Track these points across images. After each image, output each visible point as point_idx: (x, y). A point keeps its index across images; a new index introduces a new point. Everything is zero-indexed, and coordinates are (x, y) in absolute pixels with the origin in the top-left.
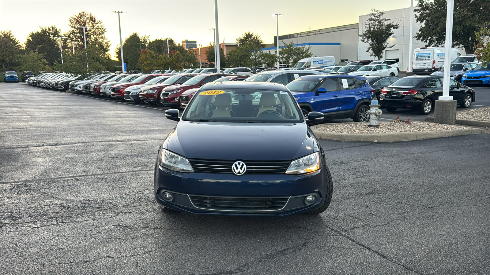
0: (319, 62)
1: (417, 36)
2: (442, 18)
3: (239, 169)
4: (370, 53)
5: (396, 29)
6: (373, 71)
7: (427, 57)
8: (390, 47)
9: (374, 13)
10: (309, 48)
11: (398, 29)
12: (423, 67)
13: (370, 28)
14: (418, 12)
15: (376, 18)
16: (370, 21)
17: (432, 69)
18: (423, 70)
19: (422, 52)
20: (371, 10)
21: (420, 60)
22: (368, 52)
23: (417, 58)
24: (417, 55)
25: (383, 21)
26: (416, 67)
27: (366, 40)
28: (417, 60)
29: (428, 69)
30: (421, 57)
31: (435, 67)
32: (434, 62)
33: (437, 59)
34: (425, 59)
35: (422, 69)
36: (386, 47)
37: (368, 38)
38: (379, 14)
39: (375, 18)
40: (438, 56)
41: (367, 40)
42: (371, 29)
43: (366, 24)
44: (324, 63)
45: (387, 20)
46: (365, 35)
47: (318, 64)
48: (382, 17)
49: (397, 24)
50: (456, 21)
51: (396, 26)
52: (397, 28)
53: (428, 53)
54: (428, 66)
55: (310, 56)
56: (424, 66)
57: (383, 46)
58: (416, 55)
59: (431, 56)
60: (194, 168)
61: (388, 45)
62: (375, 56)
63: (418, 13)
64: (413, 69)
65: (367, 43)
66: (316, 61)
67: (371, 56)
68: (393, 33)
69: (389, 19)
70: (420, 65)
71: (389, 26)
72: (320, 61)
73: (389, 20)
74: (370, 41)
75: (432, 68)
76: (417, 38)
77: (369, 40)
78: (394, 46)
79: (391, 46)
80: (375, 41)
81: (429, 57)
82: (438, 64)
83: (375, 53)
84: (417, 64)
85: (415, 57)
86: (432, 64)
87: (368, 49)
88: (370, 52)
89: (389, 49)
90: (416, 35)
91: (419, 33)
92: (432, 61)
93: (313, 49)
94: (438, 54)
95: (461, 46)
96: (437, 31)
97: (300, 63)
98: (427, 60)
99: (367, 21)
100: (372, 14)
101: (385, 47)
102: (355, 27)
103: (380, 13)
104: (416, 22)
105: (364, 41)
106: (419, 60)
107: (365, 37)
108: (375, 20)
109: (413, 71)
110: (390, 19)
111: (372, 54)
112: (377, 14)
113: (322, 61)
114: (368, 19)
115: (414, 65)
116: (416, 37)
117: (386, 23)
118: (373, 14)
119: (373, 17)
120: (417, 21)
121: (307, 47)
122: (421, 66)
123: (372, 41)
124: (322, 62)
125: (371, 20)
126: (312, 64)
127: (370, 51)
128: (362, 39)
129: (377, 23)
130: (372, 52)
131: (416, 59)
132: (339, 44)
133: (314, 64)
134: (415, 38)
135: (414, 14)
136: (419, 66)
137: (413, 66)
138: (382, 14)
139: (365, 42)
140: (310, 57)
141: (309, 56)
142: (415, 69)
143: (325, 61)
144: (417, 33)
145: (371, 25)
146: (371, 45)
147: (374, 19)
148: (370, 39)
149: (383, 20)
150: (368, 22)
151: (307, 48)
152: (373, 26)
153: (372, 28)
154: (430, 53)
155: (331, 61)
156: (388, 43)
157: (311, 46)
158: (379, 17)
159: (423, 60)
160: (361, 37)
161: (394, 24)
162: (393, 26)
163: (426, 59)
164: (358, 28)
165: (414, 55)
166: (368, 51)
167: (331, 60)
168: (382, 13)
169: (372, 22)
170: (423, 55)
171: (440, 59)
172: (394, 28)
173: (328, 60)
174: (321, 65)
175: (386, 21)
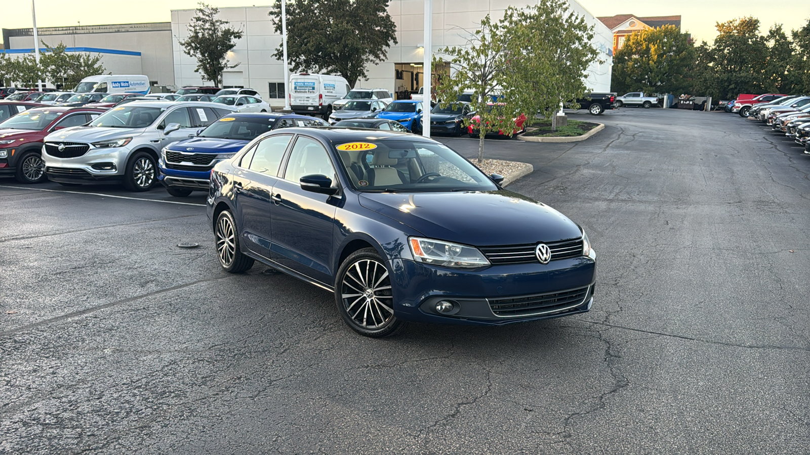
0: (122, 84)
1: (278, 54)
2: (313, 30)
3: (545, 255)
4: (200, 75)
5: (237, 39)
6: (236, 105)
7: (310, 88)
8: (231, 67)
9: (202, 8)
10: (98, 57)
11: (240, 39)
12: (305, 103)
13: (197, 33)
14: (276, 15)
15: (206, 16)
16: (197, 21)
17: (318, 107)
18: (305, 108)
19: (303, 81)
20: (198, 3)
21: (301, 92)
22: (197, 73)
23: (295, 88)
24: (295, 84)
25: (218, 24)
26: (295, 103)
27: (192, 52)
28: (296, 92)
29: (314, 106)
30: (301, 88)
31: (322, 103)
32: (321, 96)
33: (324, 92)
34: (307, 91)
35: (304, 106)
36: (225, 67)
37: (196, 48)
38: (211, 11)
39: (204, 17)
40: (325, 87)
41: (194, 52)
42: (199, 34)
43: (191, 26)
44: (130, 86)
45: (224, 22)
46: (189, 44)
47: (121, 87)
48: (216, 17)
49: (240, 31)
50: (332, 37)
51: (238, 34)
52: (239, 37)
53: (312, 83)
54: (313, 102)
55: (100, 72)
56: (307, 102)
57: (219, 63)
58: (293, 83)
59: (316, 86)
60: (491, 261)
61: (228, 63)
62: (209, 79)
63: (275, 17)
64: (290, 105)
65: (193, 57)
66: (116, 83)
67: (203, 79)
68: (235, 45)
69: (226, 21)
70: (300, 99)
71: (228, 34)
72: (124, 82)
73: (227, 23)
74: (199, 55)
75: (318, 105)
76: (278, 57)
77: (197, 53)
78: (236, 65)
79: (233, 65)
80: (206, 55)
81: (313, 88)
82: (326, 100)
83: (208, 75)
84: (295, 98)
85: (293, 88)
86: (318, 99)
87: (197, 68)
88: (200, 73)
89: (230, 70)
90: (276, 52)
91: (279, 49)
92: (317, 94)
93: (105, 60)
94: (324, 84)
95: (339, 74)
96: (308, 50)
97: (87, 83)
98: (311, 92)
99: (192, 20)
100: (199, 10)
101: (222, 66)
102: (163, 27)
103: (212, 9)
104: (274, 31)
105: (189, 53)
106: (299, 92)
107: (189, 48)
108: (205, 21)
109: (292, 109)
110: (229, 21)
111: (203, 76)
112: (207, 11)
113: (128, 82)
114: (194, 18)
115: (292, 100)
116: (276, 56)
117: (224, 27)
118: (201, 10)
119: (201, 15)
120: (276, 31)
121: (93, 55)
122: (302, 102)
123: (203, 54)
124: (126, 84)
125: (198, 19)
126: (109, 86)
127: (200, 71)
128: (185, 49)
129: (207, 25)
130: (203, 73)
131: (294, 90)
132: (139, 54)
133: (114, 87)
134: (274, 56)
135: (271, 19)
136: (300, 102)
137: (290, 100)
138: (216, 13)
139: (191, 56)
140: (100, 74)
141: (97, 72)
142: (294, 106)
143: (132, 82)
144: (276, 49)
145: (198, 28)
146: (201, 61)
147: (203, 19)
148: (198, 51)
149: (217, 21)
150: (193, 22)
151: (96, 58)
152: (202, 31)
153: (201, 34)
154: (314, 83)
155: (143, 84)
156: (228, 61)
157: (101, 54)
158: (210, 16)
159: (304, 92)
160: (184, 47)
161: (236, 31)
162: (233, 33)
163: (309, 91)
164: (171, 30)
165: (290, 84)
166: (197, 71)
167: (143, 82)
168: (216, 10)
169: (200, 23)
170: (304, 85)
171: (328, 92)
172: (235, 37)
173: (139, 82)
174: (125, 89)
175: (222, 24)
